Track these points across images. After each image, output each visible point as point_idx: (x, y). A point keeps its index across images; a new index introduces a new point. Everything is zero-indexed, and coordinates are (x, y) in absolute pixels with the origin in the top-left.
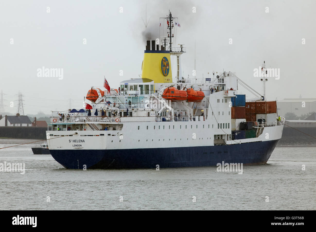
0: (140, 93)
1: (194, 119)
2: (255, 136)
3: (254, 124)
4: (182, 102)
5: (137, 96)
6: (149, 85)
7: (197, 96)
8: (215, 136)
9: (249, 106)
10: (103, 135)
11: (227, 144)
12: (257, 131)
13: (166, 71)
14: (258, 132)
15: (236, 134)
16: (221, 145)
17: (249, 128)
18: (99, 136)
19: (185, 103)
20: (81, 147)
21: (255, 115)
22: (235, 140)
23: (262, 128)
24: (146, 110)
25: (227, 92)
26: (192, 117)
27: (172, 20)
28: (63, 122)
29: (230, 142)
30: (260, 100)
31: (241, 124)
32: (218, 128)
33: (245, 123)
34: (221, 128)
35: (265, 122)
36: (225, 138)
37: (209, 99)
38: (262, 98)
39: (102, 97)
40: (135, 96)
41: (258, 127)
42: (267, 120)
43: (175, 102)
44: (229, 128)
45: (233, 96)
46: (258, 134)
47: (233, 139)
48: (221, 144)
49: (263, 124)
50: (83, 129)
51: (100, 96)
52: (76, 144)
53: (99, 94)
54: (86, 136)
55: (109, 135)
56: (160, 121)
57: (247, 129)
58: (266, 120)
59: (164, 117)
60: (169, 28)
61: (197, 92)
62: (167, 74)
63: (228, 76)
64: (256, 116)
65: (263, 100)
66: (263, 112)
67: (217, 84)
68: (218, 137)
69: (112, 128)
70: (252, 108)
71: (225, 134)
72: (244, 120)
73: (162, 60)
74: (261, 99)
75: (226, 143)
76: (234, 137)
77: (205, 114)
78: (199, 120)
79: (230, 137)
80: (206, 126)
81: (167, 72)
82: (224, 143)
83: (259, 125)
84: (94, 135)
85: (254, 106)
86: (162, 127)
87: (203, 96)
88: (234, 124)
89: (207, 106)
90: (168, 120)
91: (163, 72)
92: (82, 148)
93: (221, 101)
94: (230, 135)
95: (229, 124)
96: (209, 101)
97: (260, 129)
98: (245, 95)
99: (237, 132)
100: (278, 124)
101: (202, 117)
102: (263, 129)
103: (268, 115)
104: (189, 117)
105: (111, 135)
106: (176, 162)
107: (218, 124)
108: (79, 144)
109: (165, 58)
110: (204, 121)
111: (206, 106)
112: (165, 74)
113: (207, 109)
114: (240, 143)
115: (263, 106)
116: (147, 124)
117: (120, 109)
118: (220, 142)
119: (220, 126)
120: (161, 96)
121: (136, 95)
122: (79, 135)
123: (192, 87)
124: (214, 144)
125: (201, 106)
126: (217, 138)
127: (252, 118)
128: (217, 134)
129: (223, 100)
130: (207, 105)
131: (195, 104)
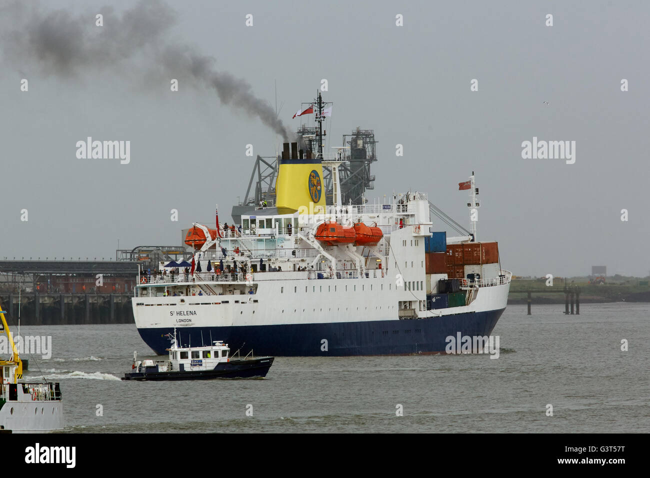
0: (277, 233)
1: (367, 275)
2: (464, 303)
3: (462, 282)
4: (346, 246)
5: (273, 238)
6: (291, 219)
7: (372, 236)
8: (400, 302)
9: (451, 251)
10: (227, 302)
11: (419, 317)
12: (467, 295)
13: (317, 193)
14: (469, 296)
15: (434, 300)
16: (411, 319)
17: (453, 290)
18: (220, 303)
19: (352, 248)
20: (190, 323)
21: (462, 266)
22: (432, 311)
23: (475, 289)
24: (290, 260)
25: (419, 228)
26: (364, 272)
27: (323, 107)
28: (157, 283)
29: (424, 314)
30: (467, 241)
31: (441, 282)
32: (405, 290)
33: (446, 282)
34: (409, 290)
35: (479, 278)
36: (415, 306)
37: (390, 241)
38: (471, 238)
39: (213, 240)
40: (270, 237)
41: (469, 288)
42: (483, 276)
43: (335, 247)
44: (422, 289)
45: (428, 234)
46: (468, 299)
47: (429, 309)
48: (410, 316)
49: (477, 283)
50: (191, 294)
51: (209, 239)
52: (183, 317)
53: (208, 236)
54: (199, 304)
55: (237, 302)
56: (315, 279)
57: (451, 292)
58: (482, 274)
59: (319, 272)
60: (317, 120)
61: (371, 230)
62: (317, 198)
63: (414, 199)
64: (464, 269)
65: (473, 240)
66: (476, 262)
67: (400, 215)
68: (405, 305)
69: (238, 291)
70: (457, 255)
71: (416, 300)
72: (445, 276)
73: (310, 175)
74: (468, 239)
75: (417, 316)
76: (431, 305)
77: (383, 266)
78: (375, 277)
79: (424, 306)
80: (386, 286)
81: (318, 195)
82: (415, 316)
83: (469, 284)
84: (213, 303)
85: (460, 252)
86: (317, 289)
87: (380, 236)
88: (428, 282)
89: (386, 253)
90: (327, 277)
91: (312, 196)
92: (192, 324)
93: (408, 243)
94: (424, 301)
95: (422, 282)
96: (389, 244)
97: (471, 290)
98: (445, 232)
99: (435, 296)
100: (501, 282)
101: (379, 271)
102: (477, 291)
103: (484, 266)
104: (359, 271)
105: (240, 302)
106: (340, 347)
107: (405, 283)
108: (186, 317)
109: (314, 171)
110: (383, 277)
111: (384, 252)
112: (315, 199)
113: (386, 258)
114: (441, 316)
115: (476, 251)
116: (295, 283)
117: (252, 260)
118: (408, 313)
119: (408, 286)
120: (313, 236)
121: (272, 235)
122: (188, 304)
123: (359, 220)
124: (399, 317)
125: (375, 252)
126: (403, 307)
127: (458, 272)
128: (403, 300)
129: (411, 241)
130: (386, 251)
131: (367, 249)
